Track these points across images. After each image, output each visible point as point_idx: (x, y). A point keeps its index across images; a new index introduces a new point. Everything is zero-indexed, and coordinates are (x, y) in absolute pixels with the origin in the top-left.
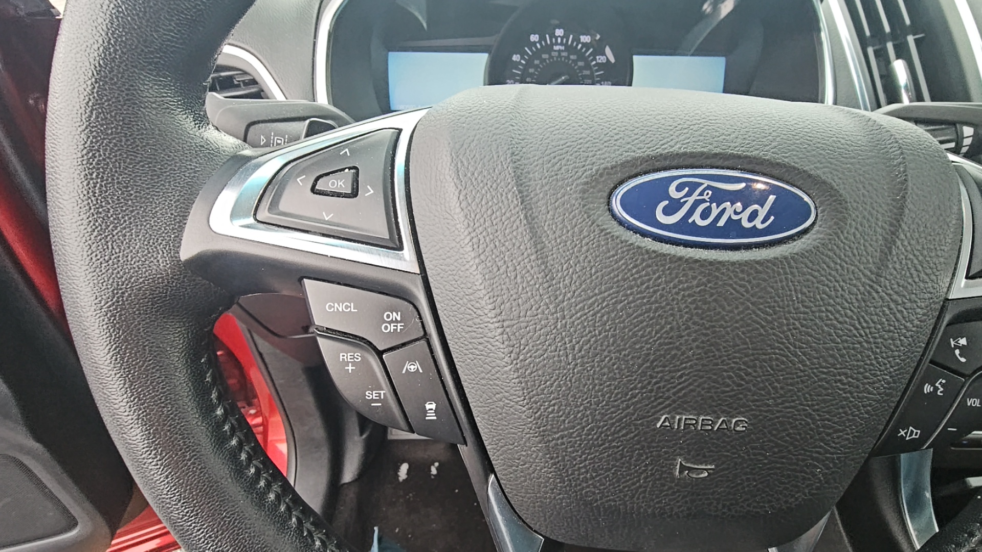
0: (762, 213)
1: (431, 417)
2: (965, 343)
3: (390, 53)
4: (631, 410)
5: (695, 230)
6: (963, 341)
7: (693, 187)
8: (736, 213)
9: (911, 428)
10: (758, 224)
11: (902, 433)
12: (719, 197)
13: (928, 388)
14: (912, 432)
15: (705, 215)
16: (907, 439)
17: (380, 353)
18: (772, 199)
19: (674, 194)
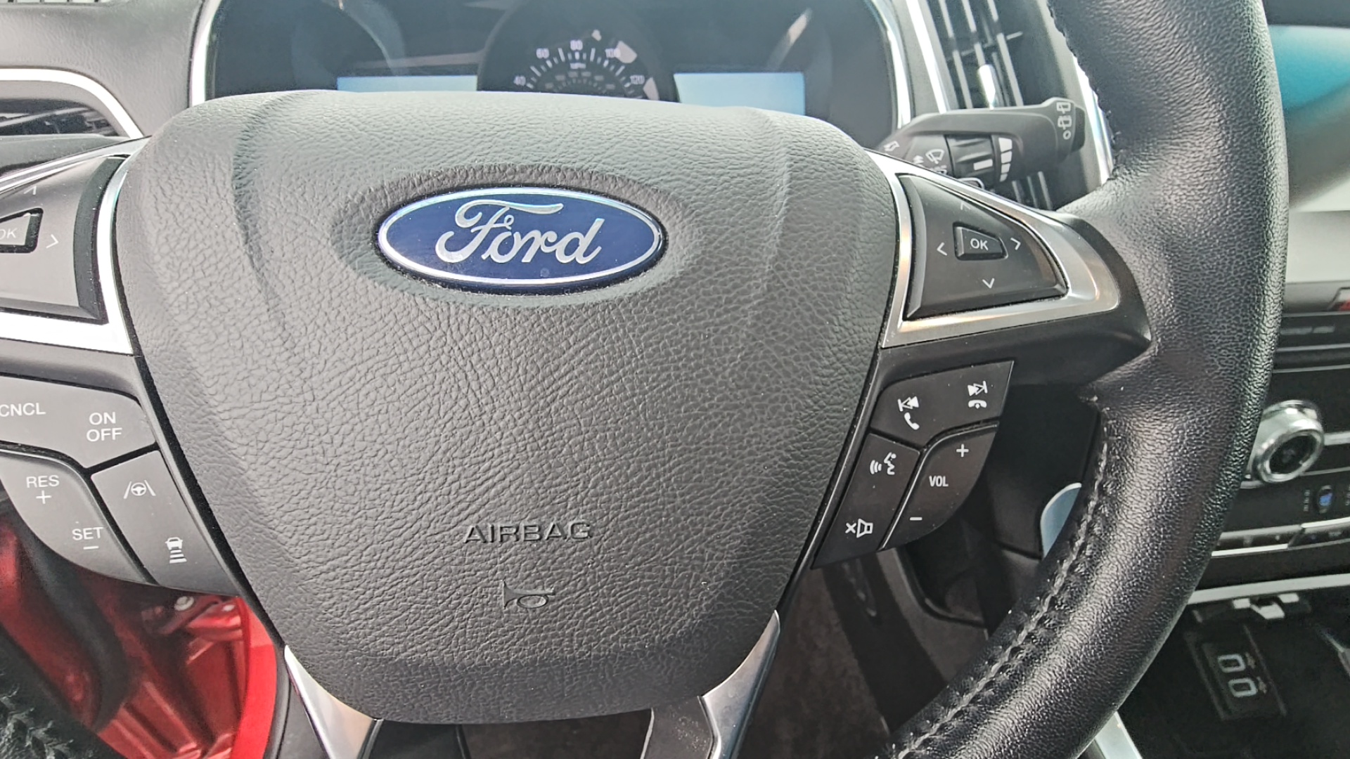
0: (585, 242)
1: (178, 558)
2: (916, 405)
3: (340, 79)
4: (424, 523)
5: (492, 269)
6: (914, 402)
7: (488, 211)
8: (548, 244)
9: (860, 521)
10: (579, 256)
11: (851, 528)
12: (524, 223)
13: (875, 467)
14: (862, 526)
15: (505, 248)
16: (859, 535)
17: (87, 473)
18: (599, 223)
19: (462, 222)
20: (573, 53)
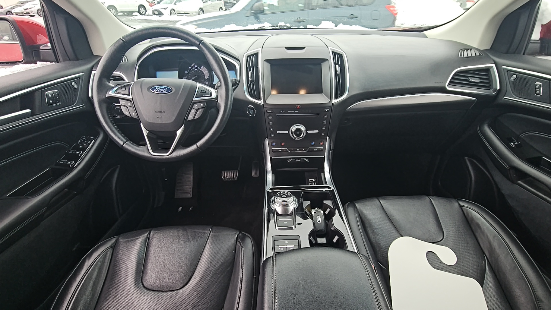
1: (133, 115)
3: (157, 72)
5: (158, 92)
6: (196, 106)
7: (158, 88)
10: (165, 91)
12: (161, 88)
15: (159, 90)
17: (127, 107)
18: (167, 89)
19: (156, 88)
20: (195, 67)
